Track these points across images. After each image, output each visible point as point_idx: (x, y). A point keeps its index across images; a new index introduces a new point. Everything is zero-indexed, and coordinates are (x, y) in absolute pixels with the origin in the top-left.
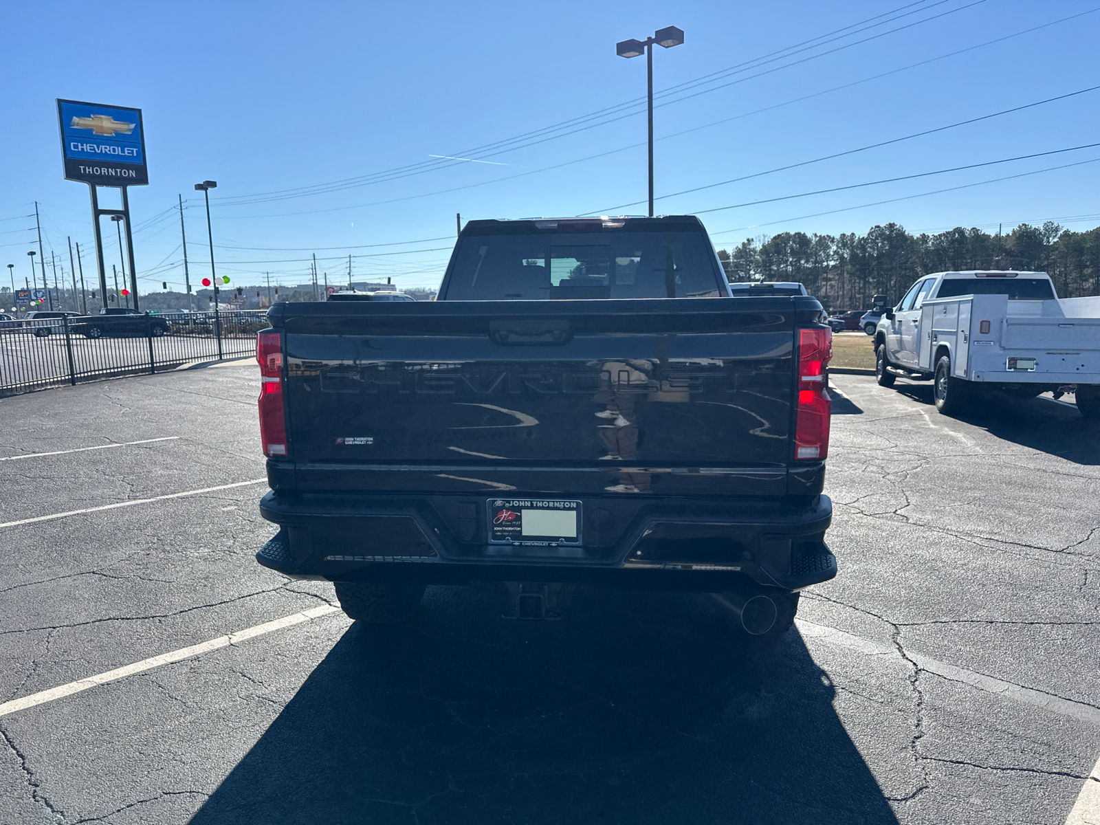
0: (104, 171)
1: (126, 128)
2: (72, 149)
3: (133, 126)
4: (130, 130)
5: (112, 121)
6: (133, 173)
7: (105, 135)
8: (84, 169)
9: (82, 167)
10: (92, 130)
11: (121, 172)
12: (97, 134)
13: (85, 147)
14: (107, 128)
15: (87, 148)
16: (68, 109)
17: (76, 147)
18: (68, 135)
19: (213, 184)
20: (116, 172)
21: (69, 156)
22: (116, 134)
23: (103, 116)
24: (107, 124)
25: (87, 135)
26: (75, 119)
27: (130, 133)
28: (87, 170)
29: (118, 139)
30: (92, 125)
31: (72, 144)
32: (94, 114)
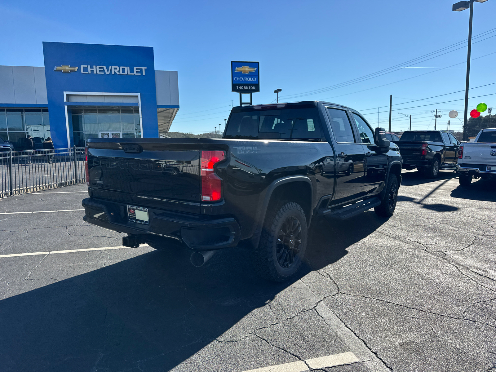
0: (245, 87)
1: (253, 70)
2: (235, 80)
3: (256, 69)
4: (254, 71)
5: (249, 68)
6: (254, 88)
7: (246, 73)
8: (238, 87)
9: (237, 87)
10: (242, 72)
11: (250, 87)
12: (244, 73)
13: (239, 79)
14: (247, 71)
15: (240, 79)
16: (235, 64)
17: (236, 79)
18: (234, 74)
19: (280, 90)
20: (249, 88)
21: (234, 83)
22: (250, 73)
23: (246, 66)
24: (247, 69)
25: (240, 74)
26: (237, 68)
27: (254, 72)
28: (239, 88)
29: (251, 75)
30: (242, 70)
31: (235, 78)
32: (243, 66)
